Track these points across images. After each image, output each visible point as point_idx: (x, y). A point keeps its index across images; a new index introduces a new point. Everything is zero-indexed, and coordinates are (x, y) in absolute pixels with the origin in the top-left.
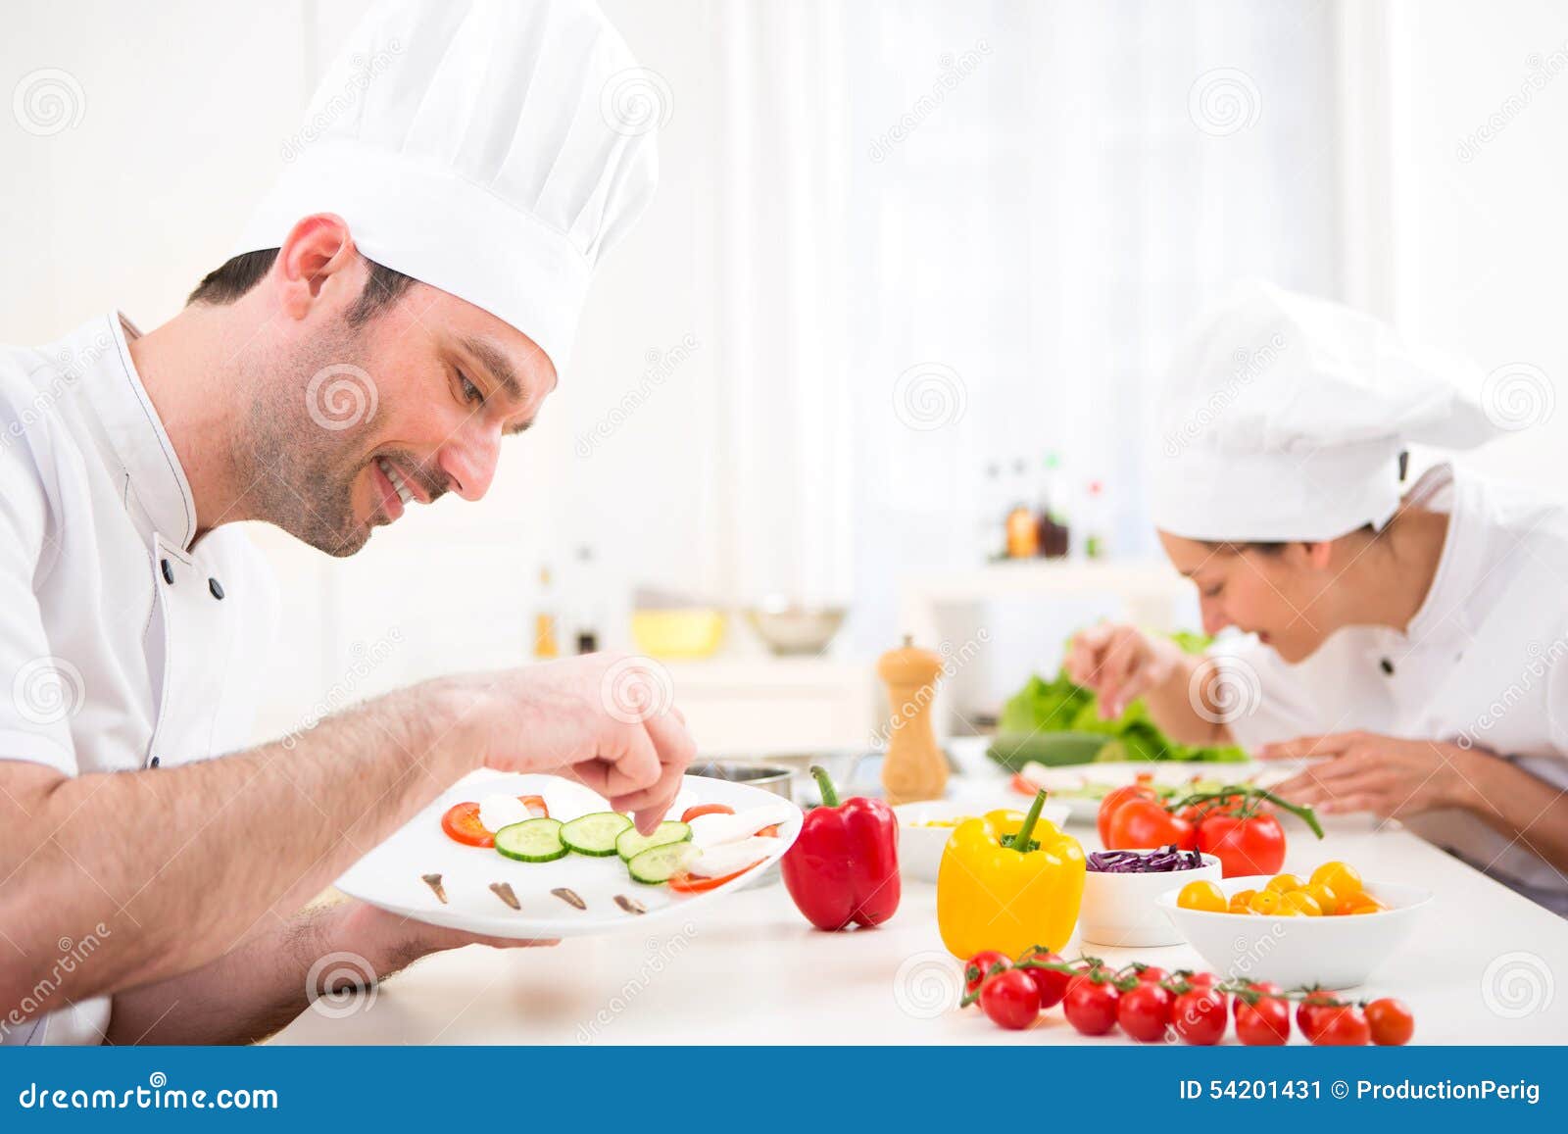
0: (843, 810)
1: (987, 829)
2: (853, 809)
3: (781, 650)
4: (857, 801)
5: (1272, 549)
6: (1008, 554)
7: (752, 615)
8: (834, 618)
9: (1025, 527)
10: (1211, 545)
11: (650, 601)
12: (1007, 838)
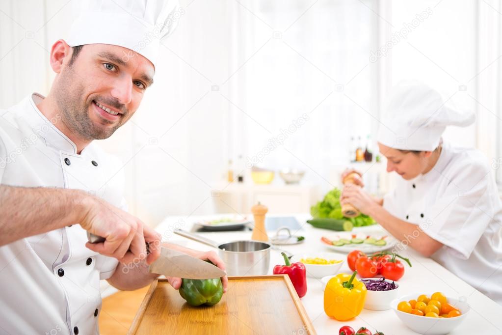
0: (292, 267)
1: (339, 280)
2: (295, 267)
3: (288, 183)
4: (295, 265)
5: (417, 153)
6: (357, 160)
7: (281, 174)
8: (301, 174)
9: (361, 153)
10: (402, 151)
11: (255, 169)
12: (344, 283)
